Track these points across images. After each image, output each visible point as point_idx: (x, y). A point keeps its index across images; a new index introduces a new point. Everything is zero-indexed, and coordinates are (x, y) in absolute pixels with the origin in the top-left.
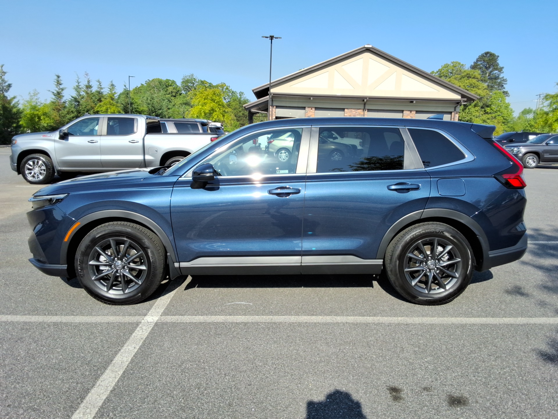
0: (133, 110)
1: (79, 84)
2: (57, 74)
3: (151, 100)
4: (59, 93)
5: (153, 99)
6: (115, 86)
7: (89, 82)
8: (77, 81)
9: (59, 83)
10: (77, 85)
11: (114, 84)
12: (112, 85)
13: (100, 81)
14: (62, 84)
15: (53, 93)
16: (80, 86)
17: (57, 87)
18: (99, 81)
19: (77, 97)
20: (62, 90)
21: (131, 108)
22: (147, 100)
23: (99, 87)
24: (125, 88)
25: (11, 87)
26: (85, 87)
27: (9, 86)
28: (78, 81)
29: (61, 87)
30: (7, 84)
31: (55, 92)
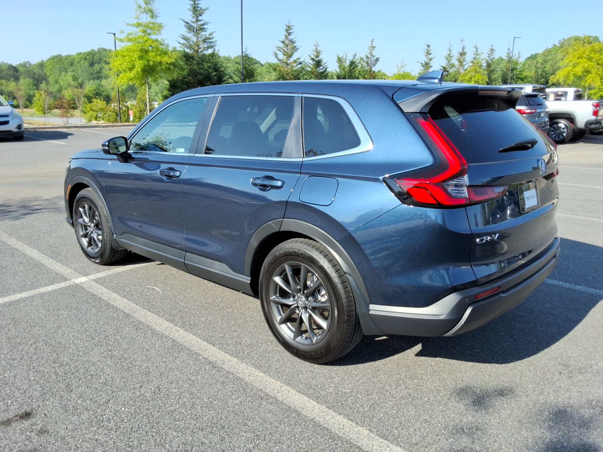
0: (514, 76)
1: (451, 52)
2: (427, 44)
3: (544, 63)
4: (426, 64)
5: (545, 62)
6: (495, 51)
7: (463, 48)
8: (448, 49)
9: (428, 53)
10: (449, 53)
11: (494, 48)
12: (492, 50)
13: (477, 46)
14: (431, 54)
15: (422, 63)
16: (451, 54)
17: (426, 57)
18: (476, 48)
19: (447, 67)
20: (431, 60)
21: (512, 75)
22: (537, 63)
23: (475, 54)
24: (508, 51)
25: (379, 61)
26: (459, 54)
27: (377, 60)
28: (450, 49)
29: (430, 56)
30: (375, 58)
31: (424, 63)
